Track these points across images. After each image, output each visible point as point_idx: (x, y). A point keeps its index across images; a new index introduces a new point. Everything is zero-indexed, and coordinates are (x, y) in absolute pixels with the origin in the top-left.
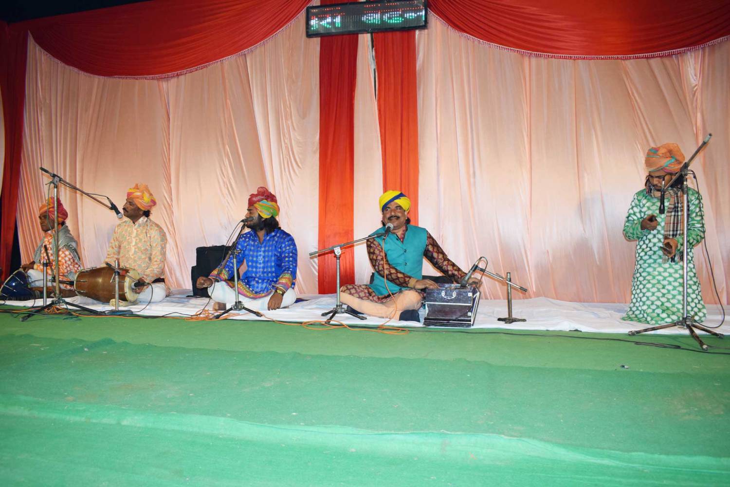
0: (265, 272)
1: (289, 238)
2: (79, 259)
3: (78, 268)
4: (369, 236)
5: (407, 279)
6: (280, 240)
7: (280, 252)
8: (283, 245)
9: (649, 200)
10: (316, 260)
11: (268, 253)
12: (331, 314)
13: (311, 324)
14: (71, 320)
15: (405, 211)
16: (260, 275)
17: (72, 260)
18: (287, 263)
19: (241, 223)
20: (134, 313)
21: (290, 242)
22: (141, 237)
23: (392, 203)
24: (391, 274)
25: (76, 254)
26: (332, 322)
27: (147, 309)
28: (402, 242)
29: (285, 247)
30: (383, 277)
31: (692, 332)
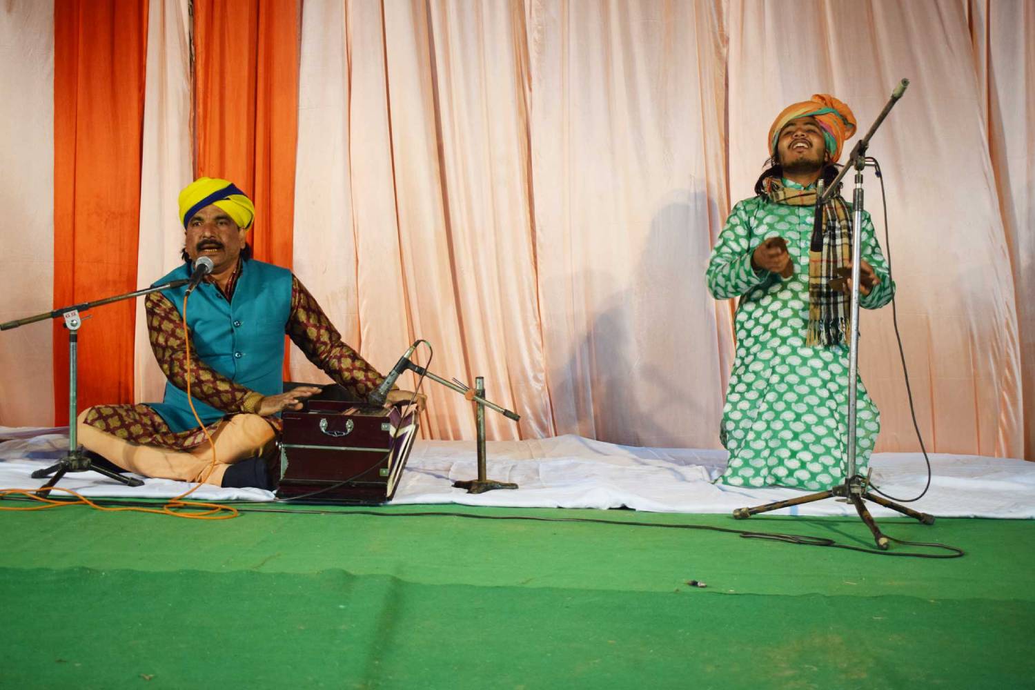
4: (152, 287)
5: (239, 395)
9: (771, 212)
12: (53, 474)
15: (239, 228)
23: (209, 208)
24: (200, 383)
26: (54, 492)
28: (229, 301)
30: (184, 389)
31: (862, 509)
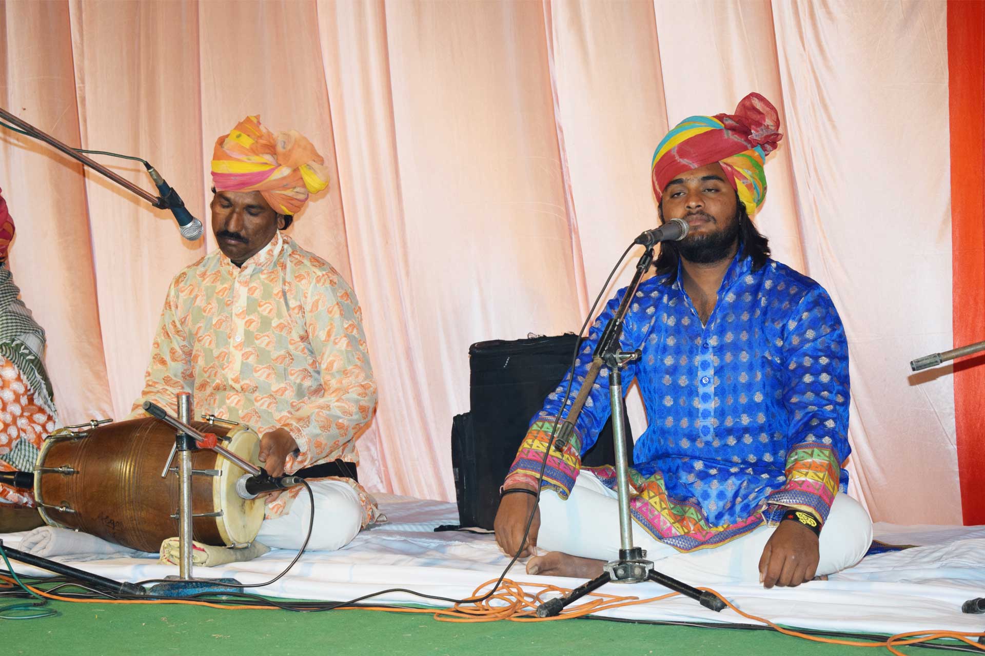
0: (729, 431)
1: (810, 297)
2: (51, 394)
3: (44, 427)
6: (776, 304)
7: (780, 351)
8: (792, 325)
10: (946, 384)
11: (736, 356)
13: (922, 645)
14: (24, 615)
16: (708, 443)
17: (24, 401)
18: (810, 396)
19: (637, 246)
20: (247, 590)
21: (818, 312)
22: (265, 310)
25: (39, 377)
27: (294, 577)
29: (800, 330)
